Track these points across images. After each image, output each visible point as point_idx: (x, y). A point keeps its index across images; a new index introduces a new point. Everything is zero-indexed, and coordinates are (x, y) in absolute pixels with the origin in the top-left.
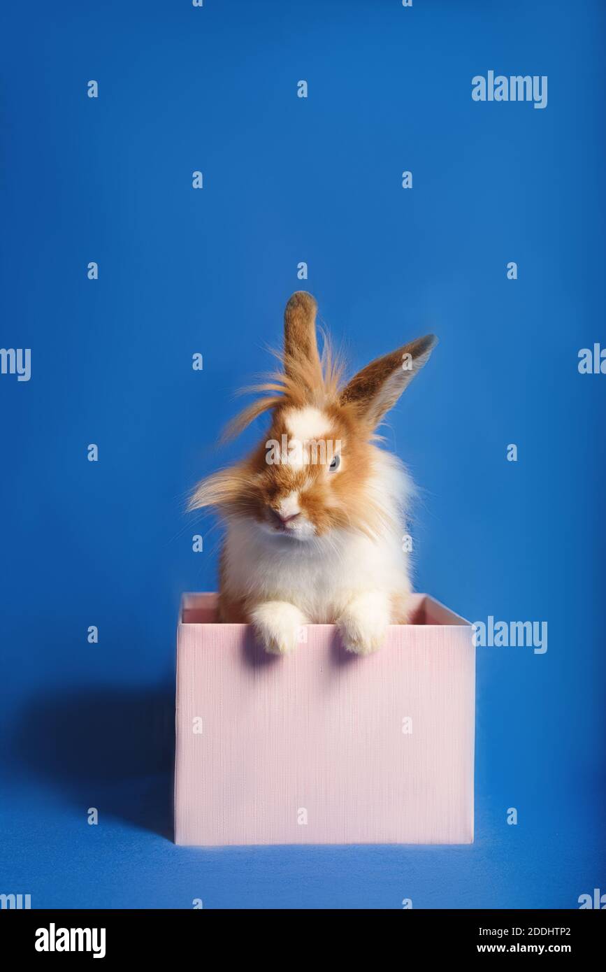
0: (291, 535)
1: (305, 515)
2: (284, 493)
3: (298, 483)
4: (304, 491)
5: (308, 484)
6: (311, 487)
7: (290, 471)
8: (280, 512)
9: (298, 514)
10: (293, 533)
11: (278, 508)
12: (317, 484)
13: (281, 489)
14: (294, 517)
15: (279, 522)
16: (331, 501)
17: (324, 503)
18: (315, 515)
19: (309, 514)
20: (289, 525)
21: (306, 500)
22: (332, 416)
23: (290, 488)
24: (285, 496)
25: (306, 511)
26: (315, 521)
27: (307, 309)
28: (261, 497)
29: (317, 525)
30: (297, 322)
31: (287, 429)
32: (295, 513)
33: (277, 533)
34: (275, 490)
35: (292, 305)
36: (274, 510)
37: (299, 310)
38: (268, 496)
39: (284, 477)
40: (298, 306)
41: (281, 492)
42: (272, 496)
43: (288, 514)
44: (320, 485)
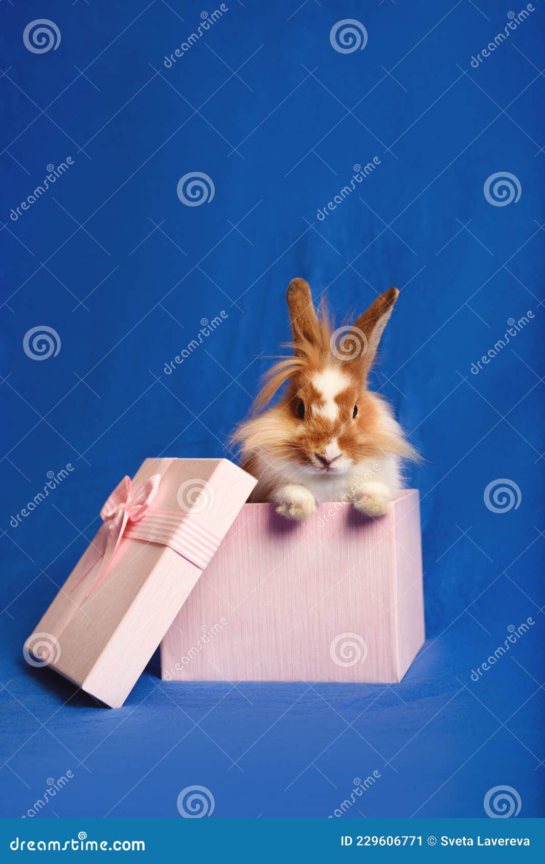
1: (345, 455)
2: (326, 440)
3: (336, 430)
4: (341, 435)
5: (343, 428)
6: (345, 431)
8: (326, 456)
9: (340, 456)
10: (337, 470)
12: (349, 428)
13: (324, 437)
14: (335, 459)
15: (326, 463)
16: (361, 439)
18: (351, 452)
20: (332, 466)
23: (330, 435)
25: (345, 452)
26: (352, 457)
27: (304, 293)
28: (307, 445)
29: (355, 459)
30: (299, 303)
31: (316, 390)
32: (338, 456)
33: (323, 472)
34: (319, 439)
35: (292, 290)
36: (321, 455)
37: (298, 294)
38: (313, 444)
39: (324, 427)
40: (297, 290)
41: (324, 440)
42: (317, 443)
43: (333, 457)
44: (351, 428)
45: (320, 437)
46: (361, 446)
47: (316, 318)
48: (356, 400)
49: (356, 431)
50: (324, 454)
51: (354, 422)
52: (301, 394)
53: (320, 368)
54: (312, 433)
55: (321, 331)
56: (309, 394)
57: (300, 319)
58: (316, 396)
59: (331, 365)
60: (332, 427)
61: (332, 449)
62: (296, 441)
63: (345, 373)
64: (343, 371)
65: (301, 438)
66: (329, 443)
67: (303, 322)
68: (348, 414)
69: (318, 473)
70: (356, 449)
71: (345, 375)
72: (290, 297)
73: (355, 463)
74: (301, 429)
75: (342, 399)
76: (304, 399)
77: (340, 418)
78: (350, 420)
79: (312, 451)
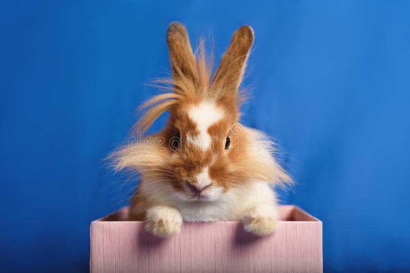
0: (206, 200)
1: (215, 184)
2: (198, 169)
3: (207, 161)
4: (212, 165)
5: (214, 158)
6: (216, 161)
7: (201, 151)
8: (197, 185)
9: (211, 185)
10: (207, 198)
12: (220, 158)
13: (196, 166)
14: (206, 187)
15: (196, 191)
16: (232, 168)
18: (222, 180)
19: (218, 182)
20: (203, 193)
21: (214, 173)
23: (201, 165)
25: (216, 181)
27: (182, 34)
28: (179, 173)
29: (224, 186)
30: (178, 43)
31: (191, 120)
32: (208, 184)
33: (194, 200)
34: (190, 168)
35: (171, 31)
36: (192, 184)
37: (177, 34)
38: (185, 173)
39: (197, 156)
40: (175, 31)
41: (195, 169)
42: (189, 172)
43: (203, 186)
44: (222, 158)
45: (192, 167)
46: (231, 174)
47: (194, 57)
48: (228, 132)
49: (227, 160)
50: (195, 182)
51: (225, 153)
52: (178, 125)
53: (196, 102)
54: (185, 161)
55: (198, 68)
56: (185, 124)
57: (179, 57)
58: (191, 127)
59: (207, 99)
60: (204, 157)
61: (203, 178)
62: (169, 168)
63: (219, 107)
64: (217, 105)
65: (174, 166)
66: (200, 172)
67: (182, 59)
69: (190, 200)
70: (227, 177)
71: (219, 109)
72: (169, 37)
73: (225, 191)
74: (175, 158)
75: (214, 130)
76: (180, 128)
78: (222, 150)
79: (184, 179)
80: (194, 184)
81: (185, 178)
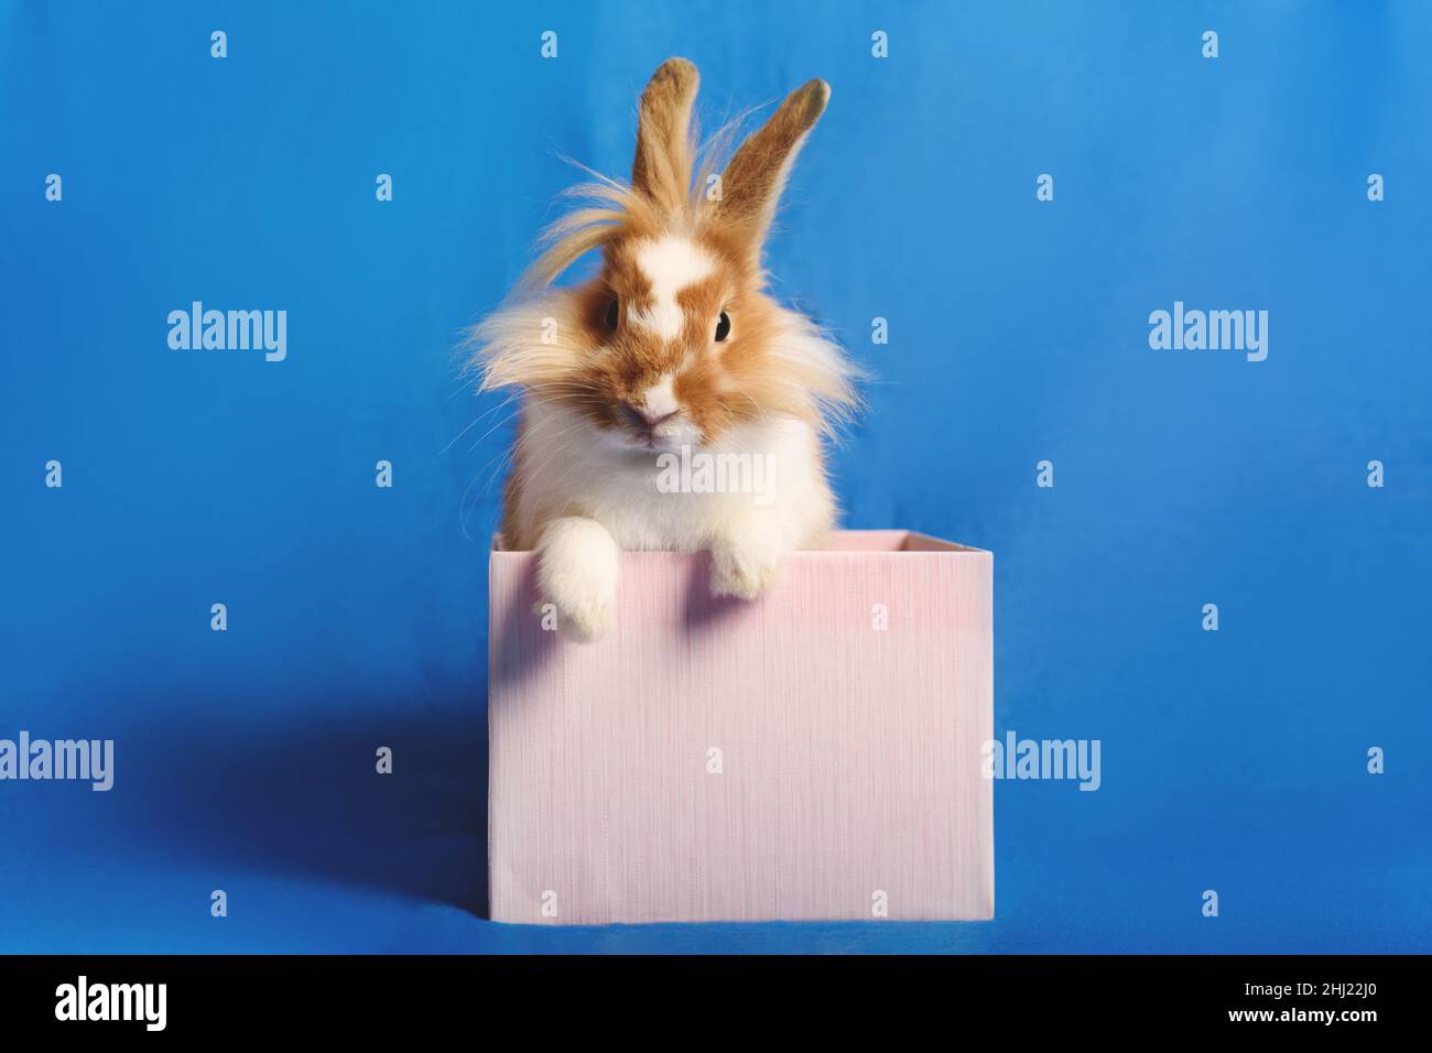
1: (686, 414)
2: (650, 377)
3: (673, 359)
4: (682, 372)
5: (688, 360)
6: (693, 366)
7: (658, 340)
8: (645, 411)
9: (675, 413)
10: (666, 443)
11: (641, 404)
12: (702, 361)
13: (646, 371)
14: (666, 418)
15: (643, 426)
16: (726, 384)
17: (713, 389)
18: (700, 411)
19: (693, 411)
20: (660, 430)
21: (684, 389)
22: (721, 255)
23: (658, 369)
24: (653, 384)
25: (688, 408)
26: (701, 423)
28: (611, 388)
29: (704, 427)
31: (642, 274)
32: (672, 411)
34: (634, 376)
36: (634, 407)
38: (622, 384)
39: (648, 350)
41: (644, 377)
42: (630, 383)
43: (660, 413)
44: (706, 362)
45: (635, 373)
46: (721, 399)
48: (723, 302)
49: (716, 368)
51: (715, 349)
54: (622, 363)
56: (628, 282)
58: (641, 289)
65: (600, 372)
68: (703, 333)
74: (602, 357)
75: (690, 298)
76: (619, 291)
77: (684, 338)
78: (705, 344)
79: (619, 397)
80: (639, 407)
81: (621, 396)
